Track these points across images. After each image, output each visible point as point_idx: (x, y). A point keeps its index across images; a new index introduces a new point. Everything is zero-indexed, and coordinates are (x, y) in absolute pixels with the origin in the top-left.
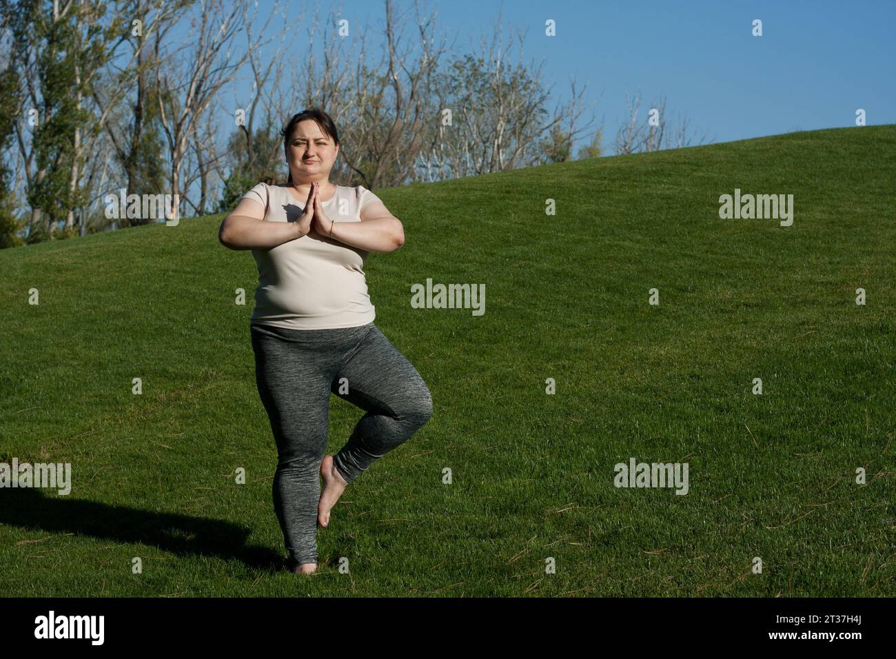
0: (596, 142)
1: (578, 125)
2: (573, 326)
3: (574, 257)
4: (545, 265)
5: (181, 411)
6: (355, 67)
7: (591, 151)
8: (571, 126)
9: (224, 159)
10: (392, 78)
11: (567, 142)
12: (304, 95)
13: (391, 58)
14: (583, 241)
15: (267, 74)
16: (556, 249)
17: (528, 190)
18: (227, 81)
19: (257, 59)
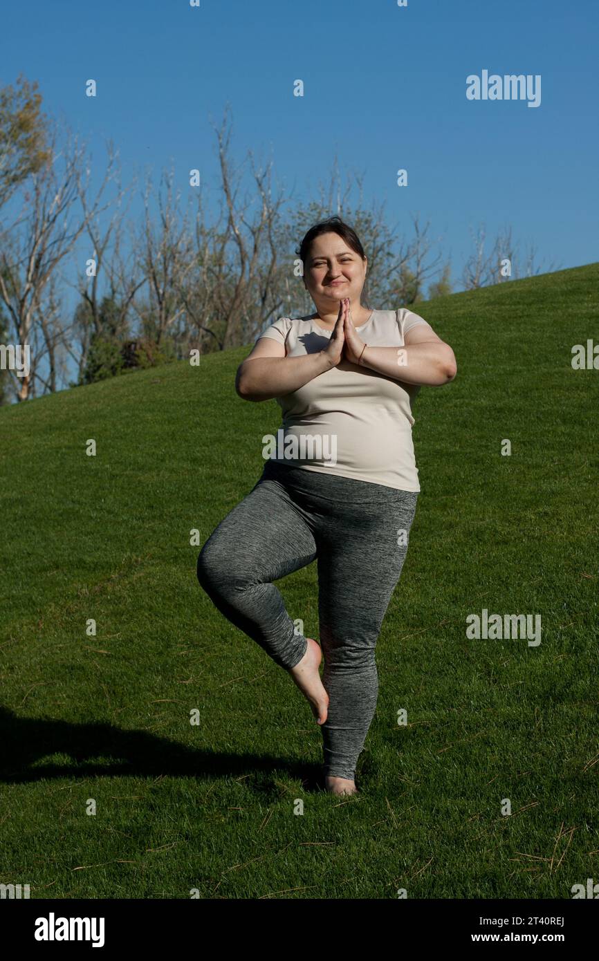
0: (444, 279)
1: (425, 263)
2: (537, 466)
3: (513, 389)
4: (484, 402)
5: (111, 607)
6: (193, 226)
7: (439, 289)
8: (418, 265)
9: (70, 331)
10: (232, 233)
11: (414, 281)
12: (145, 260)
13: (230, 212)
14: (517, 372)
15: (107, 241)
16: (489, 382)
17: (438, 323)
18: (66, 252)
19: (94, 227)
